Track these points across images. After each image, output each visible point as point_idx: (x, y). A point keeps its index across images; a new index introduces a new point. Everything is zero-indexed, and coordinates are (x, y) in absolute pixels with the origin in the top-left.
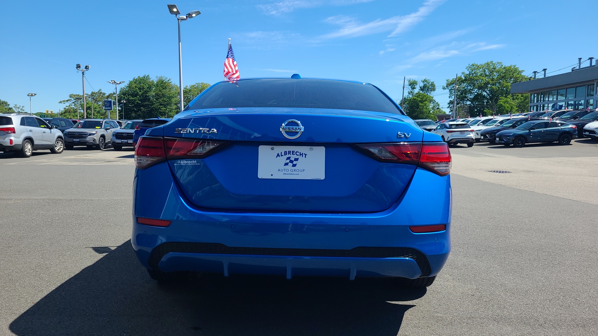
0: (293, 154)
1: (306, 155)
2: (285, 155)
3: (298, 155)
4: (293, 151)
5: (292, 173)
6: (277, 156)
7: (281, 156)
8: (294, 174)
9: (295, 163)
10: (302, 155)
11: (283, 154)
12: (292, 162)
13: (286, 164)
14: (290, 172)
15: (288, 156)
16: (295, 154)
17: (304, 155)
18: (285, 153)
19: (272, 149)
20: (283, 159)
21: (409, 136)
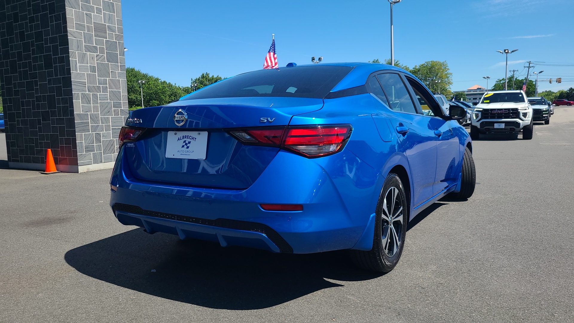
0: (187, 138)
1: (195, 138)
2: (183, 139)
3: (191, 139)
4: (188, 136)
5: (186, 153)
6: (178, 140)
7: (181, 139)
8: (187, 155)
9: (188, 145)
10: (193, 139)
11: (182, 138)
12: (186, 145)
13: (183, 146)
14: (185, 153)
15: (184, 140)
16: (189, 138)
17: (194, 139)
18: (183, 137)
19: (176, 134)
20: (181, 143)
21: (272, 120)
